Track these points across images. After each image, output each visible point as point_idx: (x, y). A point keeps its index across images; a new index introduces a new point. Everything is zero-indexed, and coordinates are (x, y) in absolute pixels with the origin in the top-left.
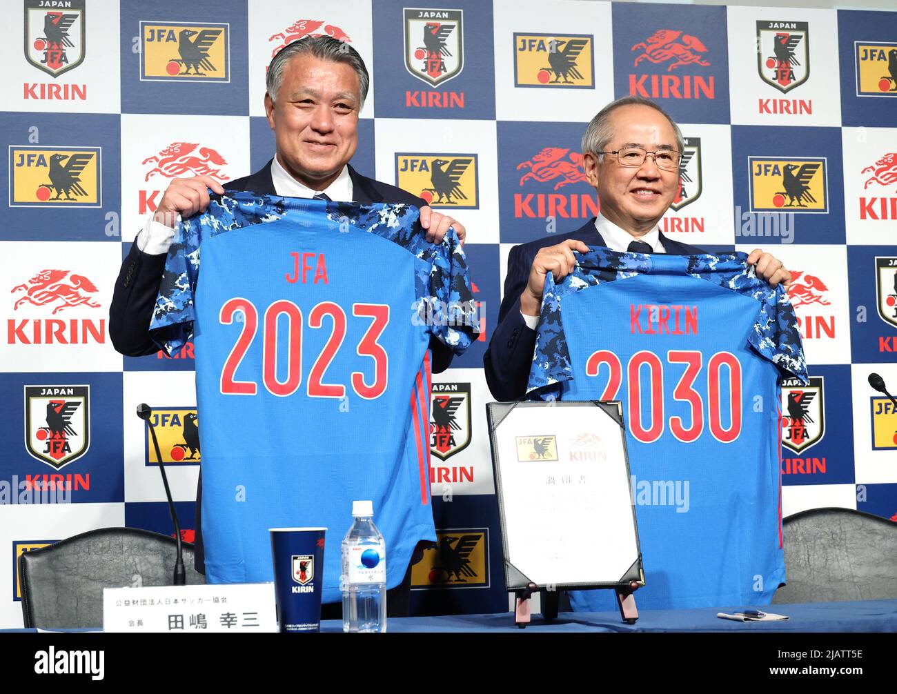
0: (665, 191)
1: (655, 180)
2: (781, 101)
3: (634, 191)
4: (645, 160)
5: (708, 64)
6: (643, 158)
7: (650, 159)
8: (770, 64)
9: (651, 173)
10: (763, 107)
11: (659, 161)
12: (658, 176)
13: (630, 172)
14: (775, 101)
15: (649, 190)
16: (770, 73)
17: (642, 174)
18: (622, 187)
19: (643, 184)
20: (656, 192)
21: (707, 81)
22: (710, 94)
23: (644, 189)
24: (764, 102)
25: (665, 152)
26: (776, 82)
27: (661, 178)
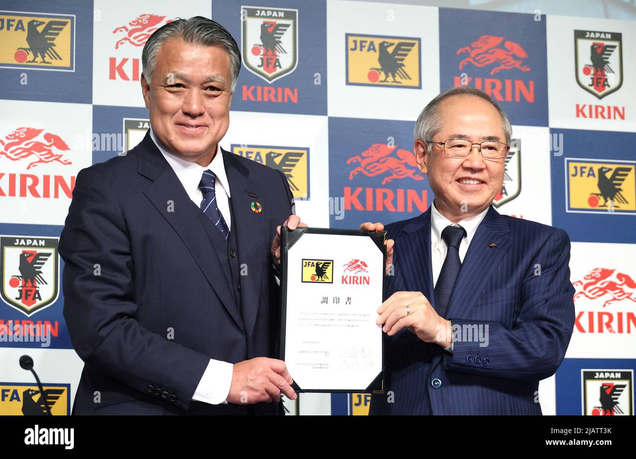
0: (490, 181)
1: (480, 170)
2: (597, 107)
3: (459, 180)
4: (471, 150)
5: (528, 69)
6: (469, 149)
7: (476, 150)
8: (586, 71)
9: (476, 164)
10: (579, 111)
11: (485, 152)
12: (483, 166)
13: (455, 162)
14: (591, 107)
15: (474, 179)
16: (586, 80)
17: (467, 164)
18: (448, 177)
19: (468, 174)
20: (483, 182)
21: (527, 85)
22: (530, 97)
23: (469, 179)
24: (580, 107)
25: (490, 143)
26: (592, 88)
27: (487, 168)
